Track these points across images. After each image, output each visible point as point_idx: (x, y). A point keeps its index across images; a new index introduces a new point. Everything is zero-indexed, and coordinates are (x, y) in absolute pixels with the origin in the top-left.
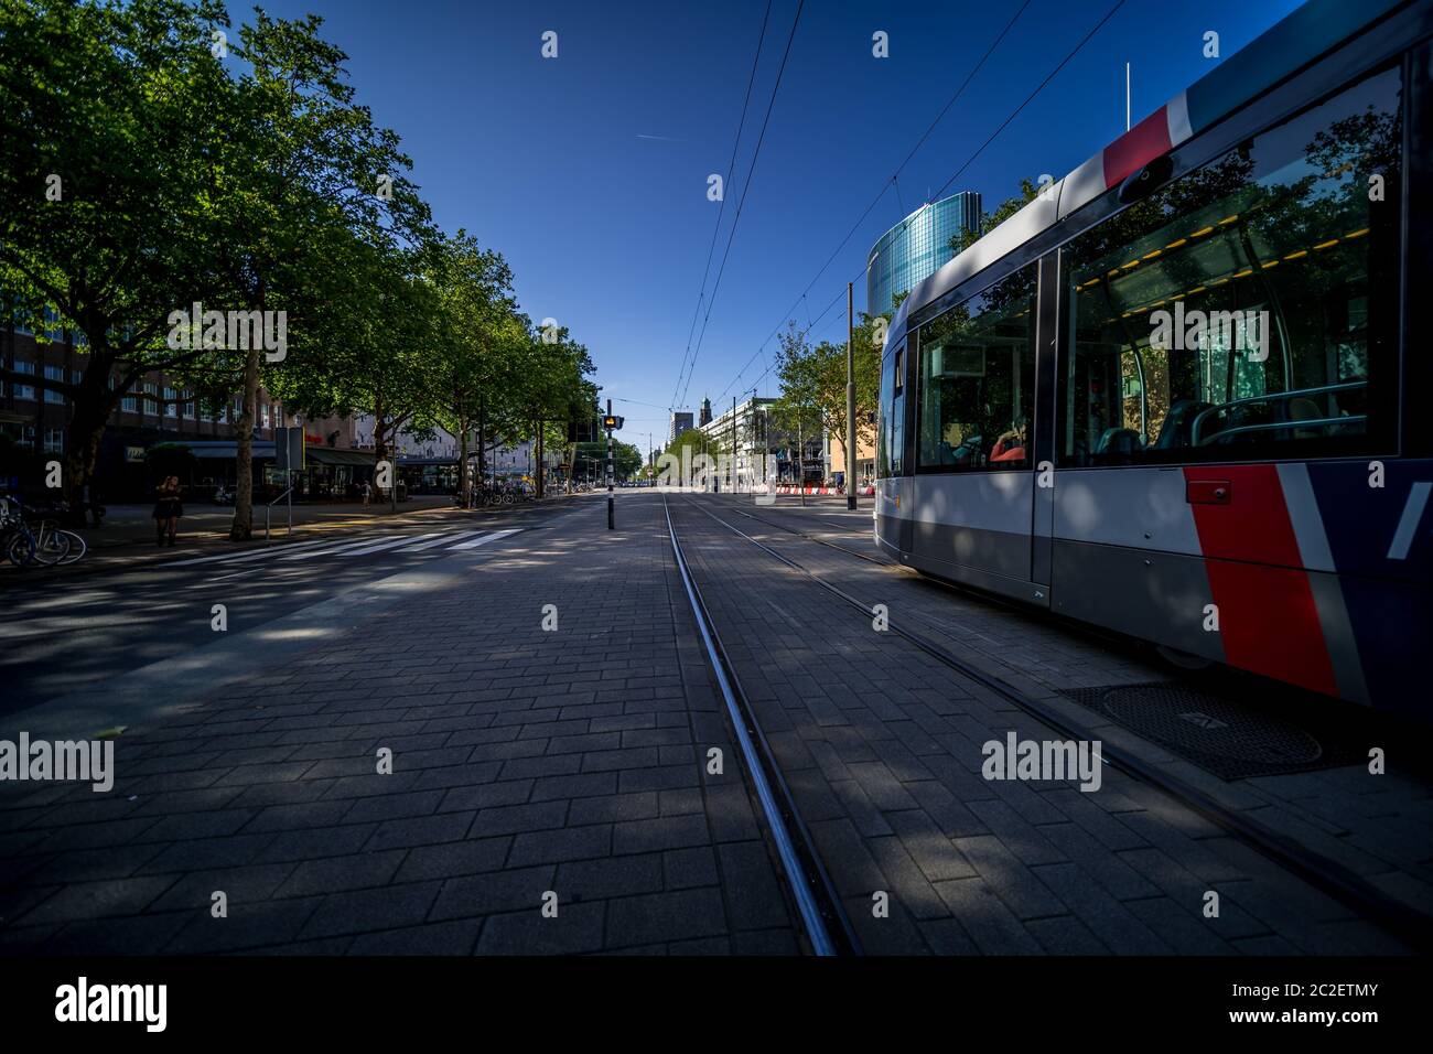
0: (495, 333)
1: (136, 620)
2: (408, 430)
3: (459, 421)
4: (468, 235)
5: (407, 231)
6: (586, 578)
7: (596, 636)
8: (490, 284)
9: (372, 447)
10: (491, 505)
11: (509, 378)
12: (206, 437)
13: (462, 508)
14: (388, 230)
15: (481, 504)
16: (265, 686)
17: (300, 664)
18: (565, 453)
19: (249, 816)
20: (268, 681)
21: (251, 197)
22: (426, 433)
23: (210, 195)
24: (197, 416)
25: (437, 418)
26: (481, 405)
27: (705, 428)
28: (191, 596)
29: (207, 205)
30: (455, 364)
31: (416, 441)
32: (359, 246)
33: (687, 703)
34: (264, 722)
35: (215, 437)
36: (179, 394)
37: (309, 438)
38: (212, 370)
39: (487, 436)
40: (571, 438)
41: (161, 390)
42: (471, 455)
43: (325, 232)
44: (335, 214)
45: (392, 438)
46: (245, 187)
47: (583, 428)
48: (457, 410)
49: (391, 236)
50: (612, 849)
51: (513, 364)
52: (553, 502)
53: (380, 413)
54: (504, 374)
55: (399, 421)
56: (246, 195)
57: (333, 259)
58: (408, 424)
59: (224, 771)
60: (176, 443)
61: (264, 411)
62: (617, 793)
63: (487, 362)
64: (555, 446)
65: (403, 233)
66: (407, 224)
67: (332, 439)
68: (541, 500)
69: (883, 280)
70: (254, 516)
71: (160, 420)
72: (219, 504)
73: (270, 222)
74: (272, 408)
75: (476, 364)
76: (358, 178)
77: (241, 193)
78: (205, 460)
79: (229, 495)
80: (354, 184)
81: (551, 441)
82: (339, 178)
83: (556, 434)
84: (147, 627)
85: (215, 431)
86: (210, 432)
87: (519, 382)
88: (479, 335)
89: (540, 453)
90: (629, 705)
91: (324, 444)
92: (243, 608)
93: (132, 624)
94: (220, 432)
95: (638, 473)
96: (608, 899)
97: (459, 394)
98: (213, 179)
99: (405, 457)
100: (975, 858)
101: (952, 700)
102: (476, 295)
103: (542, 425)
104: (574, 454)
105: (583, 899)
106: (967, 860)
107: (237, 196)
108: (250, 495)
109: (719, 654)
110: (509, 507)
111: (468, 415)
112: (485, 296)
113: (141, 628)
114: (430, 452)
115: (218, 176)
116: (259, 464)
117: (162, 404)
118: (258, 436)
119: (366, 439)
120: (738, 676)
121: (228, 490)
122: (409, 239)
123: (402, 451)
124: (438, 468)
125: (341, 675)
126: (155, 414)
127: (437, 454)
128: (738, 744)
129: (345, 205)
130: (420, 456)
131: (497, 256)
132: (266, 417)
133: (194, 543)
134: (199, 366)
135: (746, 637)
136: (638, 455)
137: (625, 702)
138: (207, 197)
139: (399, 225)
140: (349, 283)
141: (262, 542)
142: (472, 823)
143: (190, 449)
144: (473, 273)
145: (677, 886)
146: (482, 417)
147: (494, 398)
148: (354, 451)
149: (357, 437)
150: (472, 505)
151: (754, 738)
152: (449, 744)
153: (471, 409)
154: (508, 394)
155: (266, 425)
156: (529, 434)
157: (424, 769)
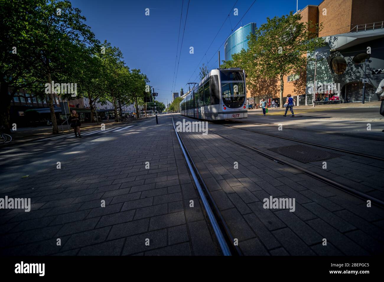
0: (120, 72)
1: (29, 154)
2: (99, 102)
3: (112, 98)
4: (108, 42)
5: (88, 41)
6: (150, 135)
7: (152, 147)
8: (116, 57)
9: (89, 107)
10: (125, 121)
11: (125, 85)
12: (41, 108)
13: (117, 122)
14: (82, 41)
15: (122, 121)
16: (65, 164)
17: (74, 159)
18: (144, 106)
19: (64, 189)
20: (66, 163)
21: (38, 32)
22: (104, 103)
23: (25, 32)
24: (37, 102)
25: (106, 98)
26: (118, 93)
27: (182, 96)
28: (44, 147)
29: (25, 35)
30: (109, 82)
31: (102, 105)
32: (75, 47)
33: (175, 159)
34: (65, 171)
35: (44, 107)
36: (31, 95)
37: (70, 106)
38: (38, 87)
39: (121, 103)
40: (145, 101)
41: (25, 95)
42: (117, 108)
43: (63, 42)
44: (65, 37)
45: (94, 104)
46: (36, 29)
47: (148, 98)
48: (112, 95)
49: (84, 43)
50: (155, 187)
51: (126, 81)
52: (142, 119)
53: (90, 97)
54: (124, 84)
55: (96, 99)
56: (37, 32)
57: (67, 51)
58: (99, 100)
59: (56, 182)
60: (33, 110)
61: (56, 99)
62: (157, 177)
63: (118, 81)
64: (141, 104)
65: (87, 42)
66: (88, 39)
67: (77, 106)
68: (138, 119)
69: (229, 51)
70: (58, 128)
71: (27, 103)
72: (49, 126)
73: (46, 40)
74: (59, 98)
75: (115, 82)
76: (71, 25)
77: (35, 31)
78: (42, 114)
79: (51, 123)
80: (70, 26)
81: (140, 103)
82: (65, 25)
83: (141, 100)
84: (32, 155)
85: (43, 106)
86: (42, 106)
87: (128, 86)
88: (115, 72)
89: (137, 106)
90: (160, 160)
91: (75, 107)
92: (58, 149)
93: (28, 155)
94: (45, 106)
95: (165, 110)
96: (154, 197)
97: (112, 90)
98: (26, 27)
99: (99, 110)
100: (242, 182)
101: (242, 153)
102: (113, 61)
103: (136, 98)
104: (146, 106)
105: (148, 197)
106: (241, 183)
107: (34, 32)
108: (56, 122)
109: (184, 148)
110: (130, 121)
111: (115, 97)
112: (115, 61)
113: (31, 155)
114: (106, 108)
115: (27, 26)
116: (57, 114)
117: (26, 99)
118: (56, 106)
119: (87, 105)
120: (189, 152)
121: (50, 122)
122: (90, 44)
123: (98, 108)
124: (109, 112)
125: (85, 160)
126: (24, 102)
127: (109, 108)
128: (188, 165)
129: (68, 34)
130: (104, 109)
131: (117, 48)
132: (57, 101)
133: (42, 136)
134: (34, 86)
135: (191, 144)
136: (164, 105)
137: (159, 160)
138: (25, 33)
139: (86, 39)
140: (74, 58)
141: (62, 134)
142: (121, 186)
143: (37, 111)
144: (110, 54)
145: (171, 193)
146: (119, 97)
147: (122, 91)
148: (84, 109)
149: (85, 105)
150: (119, 121)
151: (192, 165)
152: (114, 171)
153: (116, 95)
154: (126, 90)
155: (58, 103)
156: (133, 101)
157: (108, 177)
